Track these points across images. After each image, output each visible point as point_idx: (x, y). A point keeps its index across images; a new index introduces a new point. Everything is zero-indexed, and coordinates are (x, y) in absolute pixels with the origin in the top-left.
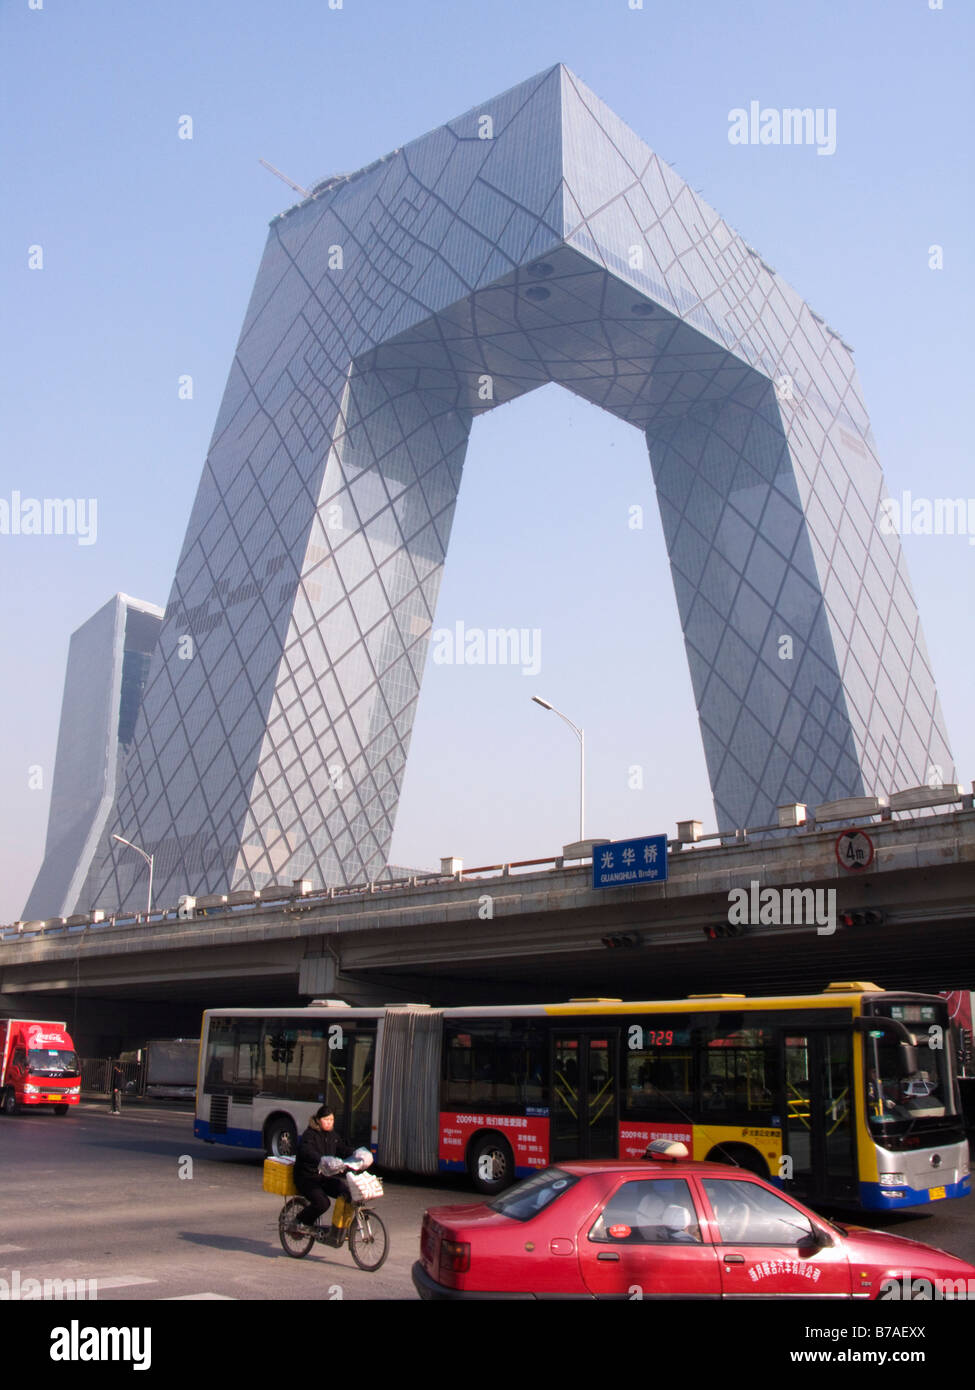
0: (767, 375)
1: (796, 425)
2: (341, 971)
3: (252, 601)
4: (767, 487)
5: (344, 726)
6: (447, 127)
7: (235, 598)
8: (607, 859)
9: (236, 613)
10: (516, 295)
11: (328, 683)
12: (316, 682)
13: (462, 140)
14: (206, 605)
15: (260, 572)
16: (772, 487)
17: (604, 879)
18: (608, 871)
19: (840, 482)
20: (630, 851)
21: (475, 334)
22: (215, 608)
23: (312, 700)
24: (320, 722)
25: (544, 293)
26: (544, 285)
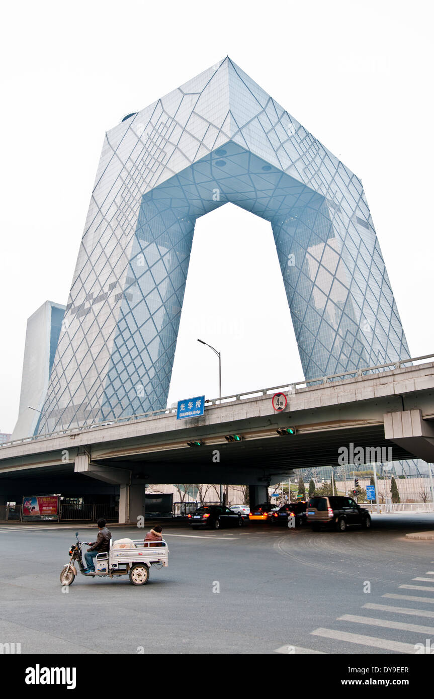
0: (322, 194)
1: (336, 216)
2: (91, 461)
3: (103, 302)
4: (324, 244)
5: (144, 354)
6: (179, 89)
7: (96, 301)
8: (183, 406)
9: (97, 307)
10: (211, 164)
11: (137, 336)
12: (132, 336)
13: (186, 94)
14: (83, 304)
15: (106, 289)
16: (326, 244)
17: (181, 415)
18: (183, 412)
19: (357, 241)
20: (191, 403)
21: (195, 183)
22: (87, 306)
23: (130, 344)
24: (134, 353)
25: (223, 163)
26: (224, 159)
